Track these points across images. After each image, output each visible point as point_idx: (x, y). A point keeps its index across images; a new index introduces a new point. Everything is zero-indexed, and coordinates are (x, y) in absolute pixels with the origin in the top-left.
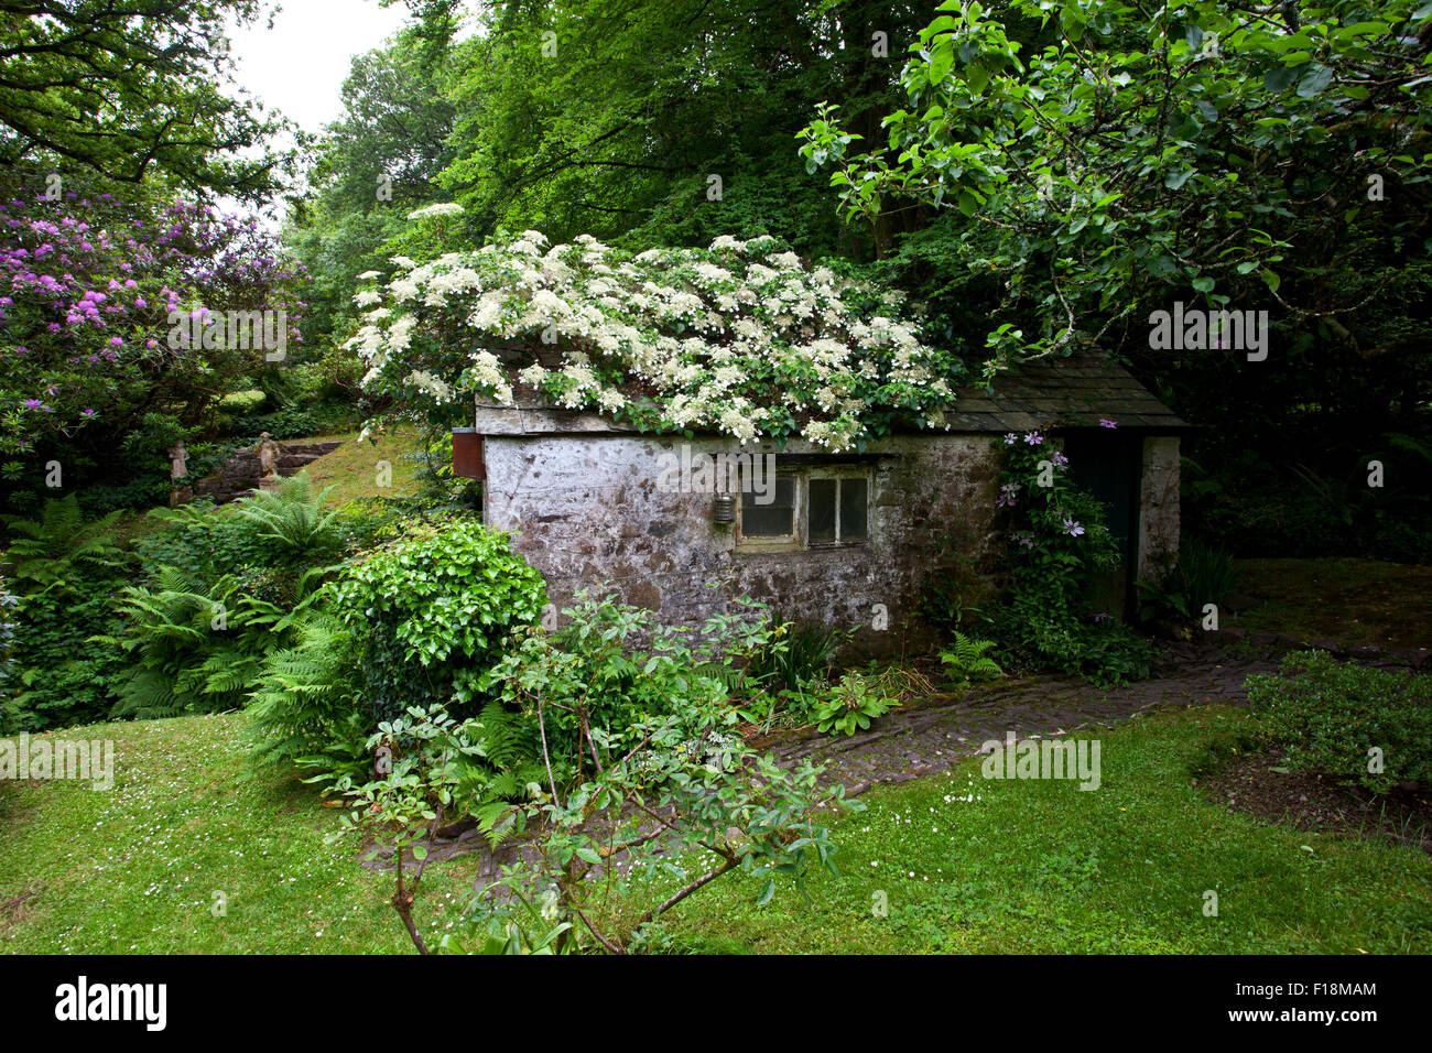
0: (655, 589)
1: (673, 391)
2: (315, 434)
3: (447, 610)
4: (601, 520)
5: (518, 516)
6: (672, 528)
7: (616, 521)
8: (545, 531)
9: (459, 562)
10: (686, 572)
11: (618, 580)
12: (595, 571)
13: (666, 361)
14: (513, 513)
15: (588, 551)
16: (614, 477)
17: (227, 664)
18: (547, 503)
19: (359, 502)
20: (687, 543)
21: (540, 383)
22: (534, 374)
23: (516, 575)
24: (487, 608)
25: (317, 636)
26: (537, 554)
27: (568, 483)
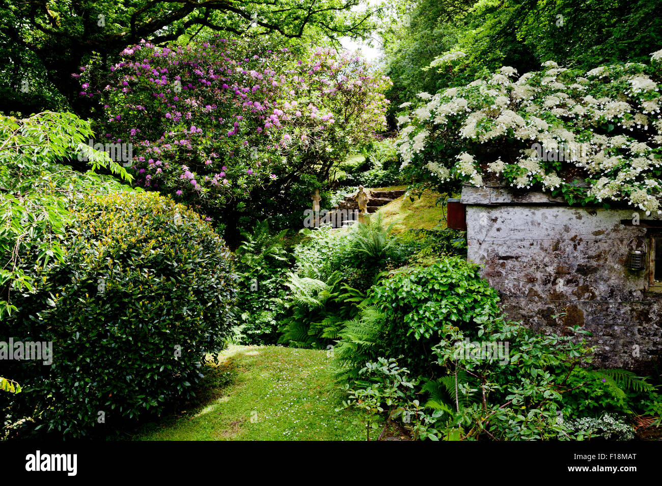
0: (580, 310)
1: (598, 175)
2: (392, 184)
3: (432, 309)
4: (542, 261)
5: (486, 255)
6: (595, 270)
7: (552, 262)
8: (503, 265)
9: (441, 282)
10: (605, 301)
11: (552, 302)
12: (536, 294)
13: (596, 152)
14: (482, 253)
15: (532, 280)
16: (552, 233)
17: (334, 323)
18: (505, 248)
19: (411, 232)
20: (606, 281)
21: (500, 173)
22: (498, 166)
23: (478, 292)
24: (455, 311)
25: (371, 314)
26: (497, 279)
27: (519, 236)
